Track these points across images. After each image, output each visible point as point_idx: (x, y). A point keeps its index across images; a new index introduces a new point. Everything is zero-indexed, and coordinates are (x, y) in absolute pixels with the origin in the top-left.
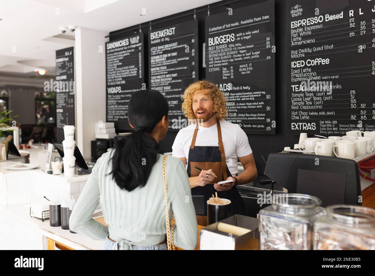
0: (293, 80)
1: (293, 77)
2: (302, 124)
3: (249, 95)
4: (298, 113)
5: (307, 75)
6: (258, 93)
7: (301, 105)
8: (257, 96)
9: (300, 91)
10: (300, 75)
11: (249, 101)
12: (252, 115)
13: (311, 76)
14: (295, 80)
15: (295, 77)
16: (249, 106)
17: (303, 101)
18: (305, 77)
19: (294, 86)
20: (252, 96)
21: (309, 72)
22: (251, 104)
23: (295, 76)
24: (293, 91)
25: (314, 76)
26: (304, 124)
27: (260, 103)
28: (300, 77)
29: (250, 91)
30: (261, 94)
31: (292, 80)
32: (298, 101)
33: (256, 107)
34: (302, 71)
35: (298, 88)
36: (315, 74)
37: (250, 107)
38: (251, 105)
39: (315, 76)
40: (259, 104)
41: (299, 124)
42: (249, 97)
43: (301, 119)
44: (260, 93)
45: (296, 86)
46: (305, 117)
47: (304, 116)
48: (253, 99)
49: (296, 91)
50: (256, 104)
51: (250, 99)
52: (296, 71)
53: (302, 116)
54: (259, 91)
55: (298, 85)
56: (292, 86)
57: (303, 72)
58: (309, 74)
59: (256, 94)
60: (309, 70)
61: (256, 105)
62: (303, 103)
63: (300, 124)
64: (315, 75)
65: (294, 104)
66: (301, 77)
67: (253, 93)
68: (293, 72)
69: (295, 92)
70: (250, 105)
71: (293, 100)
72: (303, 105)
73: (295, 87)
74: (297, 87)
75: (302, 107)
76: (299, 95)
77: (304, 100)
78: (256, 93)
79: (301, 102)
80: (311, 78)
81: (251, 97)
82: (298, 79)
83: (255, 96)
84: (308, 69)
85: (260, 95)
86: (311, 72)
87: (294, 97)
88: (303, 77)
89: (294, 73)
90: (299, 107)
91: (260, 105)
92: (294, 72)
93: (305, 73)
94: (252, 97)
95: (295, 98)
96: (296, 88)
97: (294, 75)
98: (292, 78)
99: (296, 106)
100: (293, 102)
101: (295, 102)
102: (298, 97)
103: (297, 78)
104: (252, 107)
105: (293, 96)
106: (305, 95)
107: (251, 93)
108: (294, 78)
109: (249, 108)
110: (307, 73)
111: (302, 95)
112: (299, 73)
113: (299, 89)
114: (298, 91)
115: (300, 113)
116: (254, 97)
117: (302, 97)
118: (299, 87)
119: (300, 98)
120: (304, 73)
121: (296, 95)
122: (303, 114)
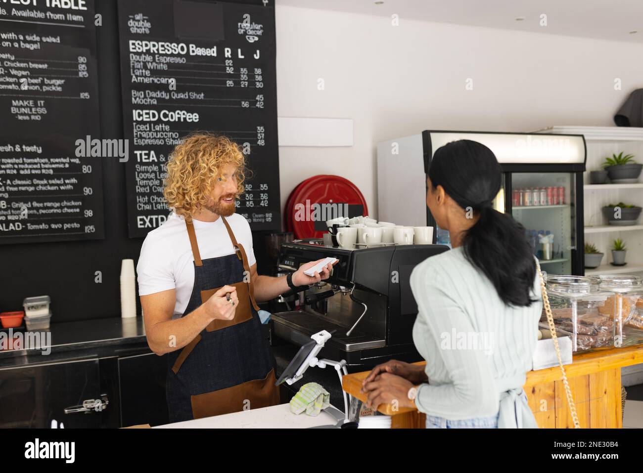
0: (137, 142)
1: (137, 136)
2: (157, 217)
3: (40, 164)
4: (149, 200)
5: (162, 135)
6: (63, 160)
7: (154, 185)
8: (61, 166)
9: (151, 160)
10: (150, 134)
11: (41, 177)
12: (49, 204)
13: (170, 138)
14: (142, 143)
15: (141, 137)
16: (40, 187)
17: (156, 179)
18: (160, 139)
19: (140, 152)
20: (47, 166)
21: (167, 132)
22: (45, 182)
23: (140, 135)
24: (139, 160)
25: (174, 139)
26: (160, 217)
27: (67, 181)
28: (149, 138)
29: (41, 156)
30: (70, 163)
31: (135, 141)
32: (147, 179)
33: (59, 188)
34: (154, 128)
35: (146, 157)
36: (176, 135)
37: (44, 188)
38: (45, 185)
39: (177, 139)
40: (64, 182)
41: (152, 218)
42: (41, 169)
43: (155, 209)
44: (68, 161)
45: (144, 152)
46: (162, 205)
47: (160, 204)
48: (51, 172)
49: (144, 161)
50: (58, 182)
51: (43, 171)
52: (142, 127)
53: (156, 203)
54: (65, 158)
55: (147, 152)
56: (136, 152)
57: (154, 130)
58: (166, 135)
59: (56, 163)
60: (166, 128)
61: (58, 185)
62: (157, 182)
63: (154, 217)
64: (175, 137)
65: (141, 183)
66: (153, 139)
67: (49, 160)
68: (136, 128)
69: (142, 164)
70: (42, 185)
71: (138, 176)
72: (157, 186)
73: (141, 155)
74: (145, 154)
75: (155, 189)
76: (149, 168)
77: (160, 176)
78: (57, 160)
79: (153, 179)
80: (170, 141)
81: (45, 168)
82: (147, 140)
83: (54, 166)
84: (164, 126)
85: (67, 166)
86: (170, 131)
87: (141, 172)
88: (155, 138)
89: (139, 130)
90: (151, 188)
91: (68, 184)
92: (139, 128)
93: (160, 132)
94: (49, 169)
95: (143, 172)
96: (144, 157)
97: (139, 133)
98: (135, 139)
99: (145, 186)
100: (140, 181)
101: (143, 179)
102: (147, 172)
103: (145, 138)
104: (49, 188)
105: (138, 169)
106: (160, 168)
107: (43, 161)
108: (139, 138)
109: (41, 191)
110: (164, 132)
111: (155, 168)
112: (148, 131)
113: (149, 158)
114: (147, 161)
115: (153, 199)
116: (53, 169)
117: (155, 172)
118: (148, 155)
119: (151, 173)
120: (157, 131)
121: (143, 168)
122: (159, 200)
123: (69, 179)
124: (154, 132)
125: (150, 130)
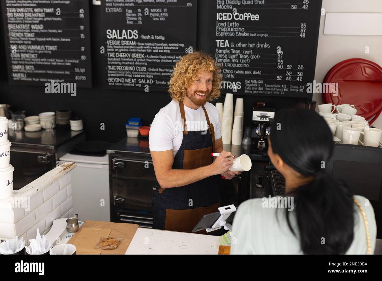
0: (218, 34)
1: (218, 30)
2: (226, 82)
3: (163, 46)
4: (222, 71)
5: (234, 29)
6: (175, 45)
7: (226, 62)
8: (174, 48)
9: (225, 46)
10: (226, 29)
11: (163, 54)
12: (167, 70)
13: (238, 32)
14: (221, 35)
15: (221, 31)
16: (163, 60)
17: (228, 58)
18: (232, 32)
19: (219, 41)
20: (167, 48)
21: (237, 27)
22: (165, 57)
23: (220, 29)
24: (218, 46)
25: (241, 32)
26: (228, 82)
27: (177, 57)
28: (226, 32)
29: (164, 42)
30: (179, 47)
31: (217, 33)
32: (222, 58)
33: (173, 61)
34: (229, 25)
35: (223, 44)
36: (243, 30)
37: (165, 61)
38: (165, 59)
39: (243, 32)
40: (175, 58)
41: (223, 83)
42: (163, 49)
43: (225, 77)
44: (178, 45)
45: (221, 41)
46: (230, 75)
47: (229, 74)
48: (169, 51)
49: (221, 46)
50: (172, 58)
51: (165, 51)
52: (222, 24)
53: (227, 74)
54: (176, 43)
56: (216, 41)
57: (229, 26)
58: (236, 29)
59: (172, 46)
60: (237, 25)
61: (172, 59)
62: (228, 60)
63: (224, 82)
64: (242, 31)
65: (218, 60)
66: (228, 32)
67: (168, 45)
68: (218, 25)
69: (220, 48)
70: (164, 59)
71: (217, 56)
72: (228, 63)
73: (220, 42)
74: (222, 42)
75: (226, 65)
76: (224, 51)
77: (230, 57)
78: (172, 45)
79: (226, 58)
80: (238, 33)
81: (166, 49)
82: (224, 33)
83: (170, 48)
84: (235, 24)
85: (177, 48)
86: (239, 27)
87: (219, 53)
88: (229, 32)
89: (220, 26)
90: (224, 64)
91: (177, 59)
92: (220, 25)
93: (232, 27)
94: (168, 50)
95: (220, 54)
96: (221, 44)
97: (219, 28)
98: (217, 32)
99: (221, 63)
100: (217, 59)
101: (220, 58)
102: (223, 54)
103: (223, 32)
104: (167, 61)
105: (217, 51)
106: (231, 51)
107: (165, 45)
108: (219, 32)
109: (163, 62)
110: (235, 27)
111: (228, 51)
112: (225, 27)
113: (224, 45)
114: (223, 46)
115: (225, 71)
116: (170, 49)
117: (227, 54)
118: (224, 42)
119: (225, 55)
120: (231, 27)
121: (220, 51)
122: (228, 72)
123: (178, 56)
124: (229, 27)
125: (227, 27)
